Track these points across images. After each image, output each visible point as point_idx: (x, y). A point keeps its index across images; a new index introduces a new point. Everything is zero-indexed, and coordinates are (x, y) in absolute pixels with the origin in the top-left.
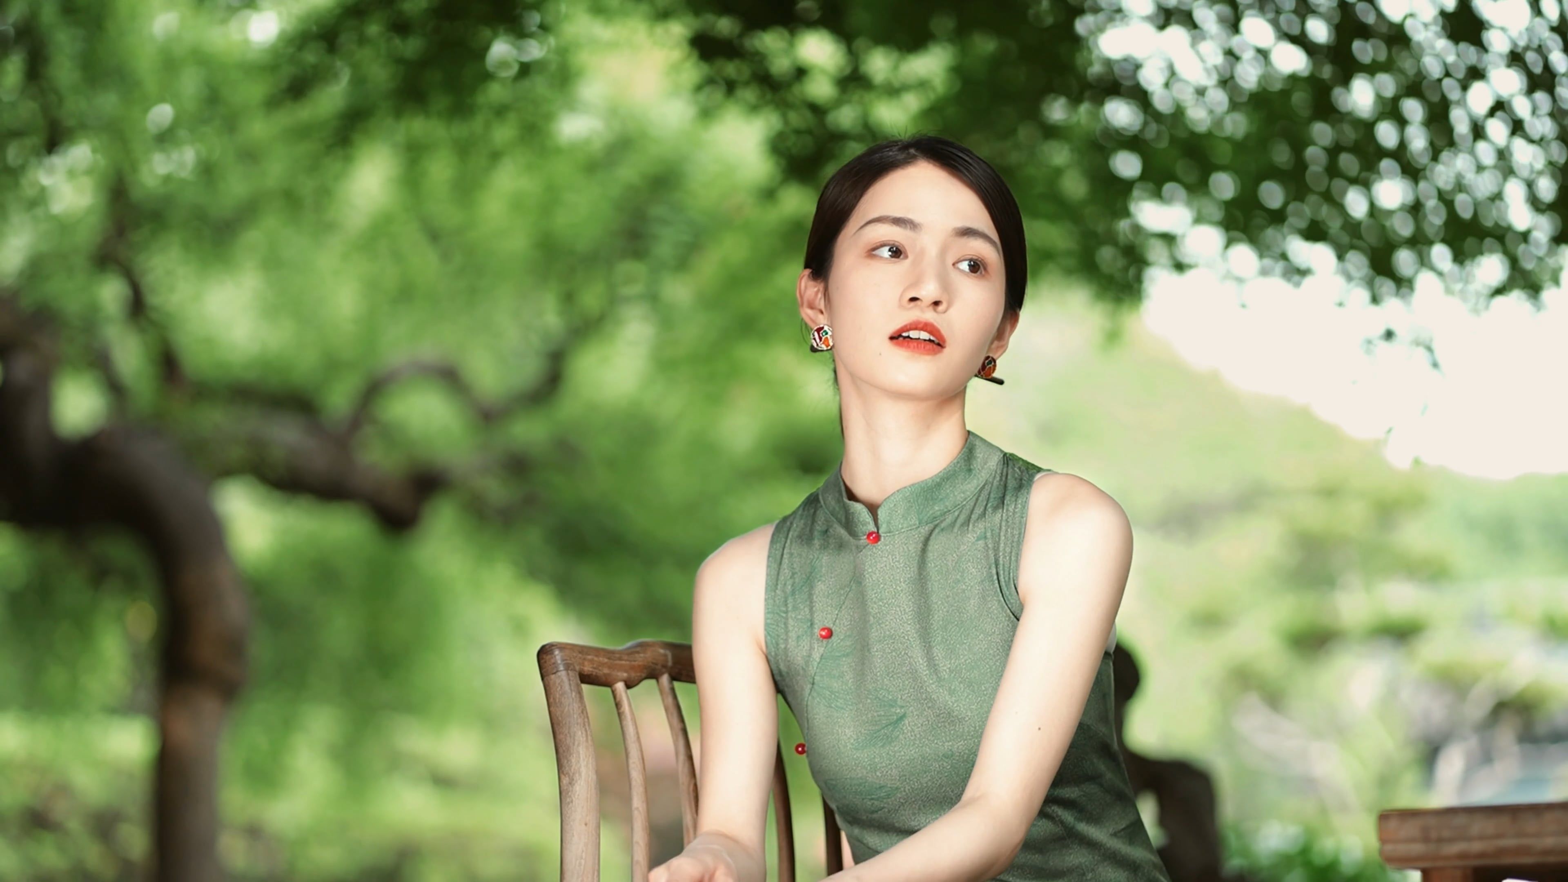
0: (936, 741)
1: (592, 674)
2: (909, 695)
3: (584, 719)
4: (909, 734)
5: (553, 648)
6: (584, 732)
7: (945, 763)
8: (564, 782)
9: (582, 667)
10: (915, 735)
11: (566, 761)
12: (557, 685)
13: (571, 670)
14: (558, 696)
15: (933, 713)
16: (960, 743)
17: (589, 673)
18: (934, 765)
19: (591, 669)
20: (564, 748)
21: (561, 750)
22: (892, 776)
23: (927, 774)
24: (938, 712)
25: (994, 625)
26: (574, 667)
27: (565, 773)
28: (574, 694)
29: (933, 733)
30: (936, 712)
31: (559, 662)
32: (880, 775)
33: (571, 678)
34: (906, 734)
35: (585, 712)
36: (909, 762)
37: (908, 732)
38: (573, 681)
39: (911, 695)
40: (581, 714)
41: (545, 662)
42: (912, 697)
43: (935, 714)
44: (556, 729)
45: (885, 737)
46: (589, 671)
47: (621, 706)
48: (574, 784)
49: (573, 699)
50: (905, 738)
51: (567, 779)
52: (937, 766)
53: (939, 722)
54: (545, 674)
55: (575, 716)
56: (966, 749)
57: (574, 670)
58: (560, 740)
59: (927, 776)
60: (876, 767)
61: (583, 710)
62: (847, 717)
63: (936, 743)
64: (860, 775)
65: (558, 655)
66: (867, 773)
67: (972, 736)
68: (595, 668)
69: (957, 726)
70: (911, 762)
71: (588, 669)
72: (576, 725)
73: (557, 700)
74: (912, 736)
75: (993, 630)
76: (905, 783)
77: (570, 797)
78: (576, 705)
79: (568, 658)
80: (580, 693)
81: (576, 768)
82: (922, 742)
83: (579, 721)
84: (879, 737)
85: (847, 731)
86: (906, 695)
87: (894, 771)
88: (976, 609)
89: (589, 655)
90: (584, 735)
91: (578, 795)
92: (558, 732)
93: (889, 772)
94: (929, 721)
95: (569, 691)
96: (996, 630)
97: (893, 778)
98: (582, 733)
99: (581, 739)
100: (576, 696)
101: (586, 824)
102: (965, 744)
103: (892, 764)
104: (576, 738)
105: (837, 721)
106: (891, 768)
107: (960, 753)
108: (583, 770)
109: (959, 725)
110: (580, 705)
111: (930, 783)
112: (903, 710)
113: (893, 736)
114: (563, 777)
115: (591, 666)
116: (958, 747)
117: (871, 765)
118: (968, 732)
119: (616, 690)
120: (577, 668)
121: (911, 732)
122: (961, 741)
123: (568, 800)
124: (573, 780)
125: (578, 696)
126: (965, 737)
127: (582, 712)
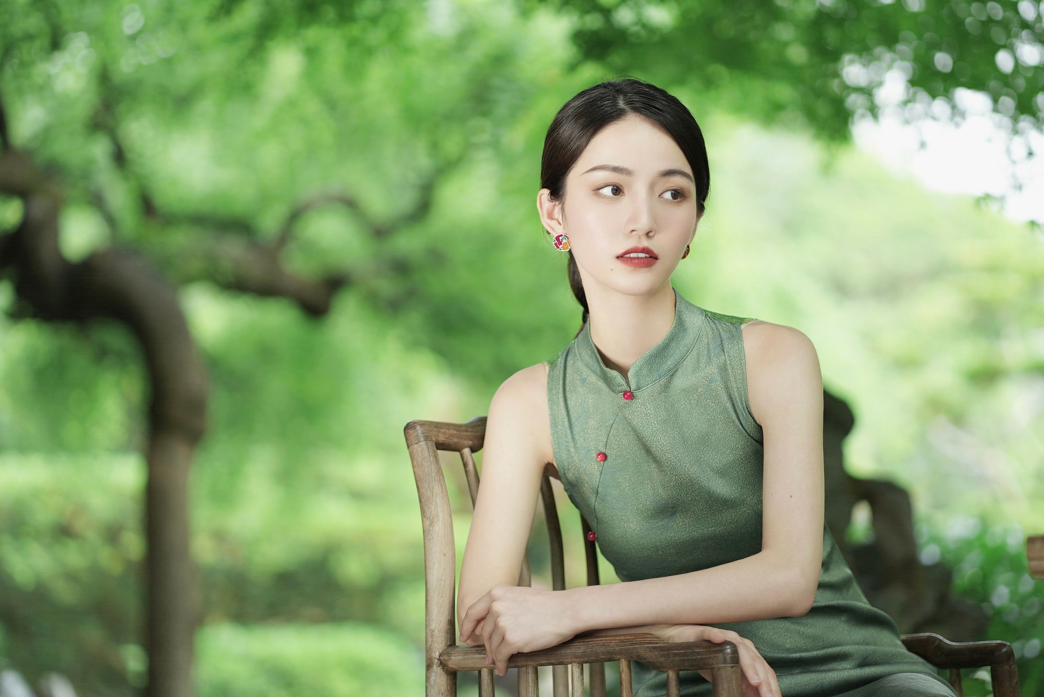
0: (701, 528)
1: (445, 443)
2: (678, 500)
3: (439, 477)
4: (681, 524)
5: (416, 424)
6: (440, 486)
7: (710, 542)
8: (426, 523)
9: (437, 438)
10: (686, 524)
11: (427, 509)
12: (419, 452)
13: (429, 440)
14: (420, 460)
15: (698, 509)
16: (721, 528)
17: (443, 442)
18: (702, 544)
19: (444, 439)
20: (426, 499)
21: (423, 500)
22: (671, 554)
23: (698, 550)
24: (702, 507)
25: (738, 442)
26: (432, 438)
27: (426, 517)
28: (432, 458)
29: (699, 522)
30: (701, 508)
31: (420, 435)
32: (662, 553)
33: (430, 447)
34: (679, 524)
35: (440, 471)
36: (683, 544)
37: (680, 522)
38: (430, 448)
39: (679, 500)
40: (437, 473)
41: (410, 435)
42: (680, 501)
43: (699, 509)
44: (420, 485)
45: (662, 527)
46: (442, 440)
47: (467, 466)
48: (434, 525)
49: (431, 462)
50: (678, 527)
51: (429, 521)
52: (705, 544)
53: (702, 515)
54: (410, 444)
55: (433, 475)
56: (725, 532)
57: (431, 440)
58: (422, 493)
59: (698, 551)
60: (658, 549)
61: (439, 470)
62: (629, 515)
63: (702, 529)
64: (646, 555)
65: (419, 430)
66: (651, 553)
67: (730, 522)
68: (447, 438)
69: (717, 516)
70: (684, 544)
71: (442, 438)
72: (434, 482)
73: (420, 463)
74: (683, 525)
75: (737, 446)
76: (682, 557)
77: (431, 534)
78: (433, 467)
79: (427, 432)
80: (436, 457)
81: (435, 513)
82: (691, 529)
83: (436, 478)
84: (658, 527)
85: (631, 525)
86: (675, 501)
87: (671, 550)
88: (721, 431)
89: (442, 429)
90: (440, 489)
91: (438, 533)
92: (420, 487)
93: (668, 551)
94: (695, 514)
95: (428, 456)
96: (739, 446)
97: (672, 555)
98: (438, 487)
99: (438, 491)
100: (433, 460)
101: (445, 555)
102: (725, 529)
103: (670, 546)
104: (434, 491)
105: (622, 518)
106: (669, 548)
107: (722, 535)
108: (440, 515)
109: (718, 516)
110: (436, 466)
111: (700, 556)
112: (674, 509)
113: (669, 526)
114: (425, 520)
115: (444, 436)
116: (719, 531)
117: (654, 547)
118: (726, 520)
119: (463, 454)
120: (434, 439)
121: (682, 522)
122: (721, 527)
123: (430, 537)
124: (433, 522)
125: (435, 459)
126: (724, 524)
127: (438, 472)
